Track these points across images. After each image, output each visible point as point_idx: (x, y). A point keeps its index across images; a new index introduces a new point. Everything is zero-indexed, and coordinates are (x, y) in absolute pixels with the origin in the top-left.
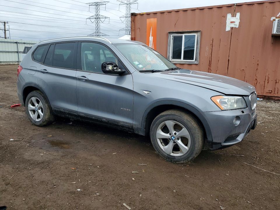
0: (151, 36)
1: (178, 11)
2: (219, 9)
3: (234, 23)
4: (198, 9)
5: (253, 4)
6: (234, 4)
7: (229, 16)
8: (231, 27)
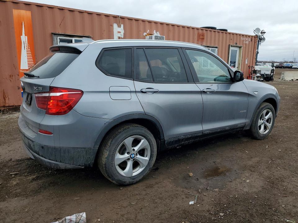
0: (23, 34)
1: (62, 9)
2: (106, 17)
3: (120, 33)
4: (86, 12)
5: (132, 20)
6: (119, 16)
7: (115, 26)
8: (118, 37)
